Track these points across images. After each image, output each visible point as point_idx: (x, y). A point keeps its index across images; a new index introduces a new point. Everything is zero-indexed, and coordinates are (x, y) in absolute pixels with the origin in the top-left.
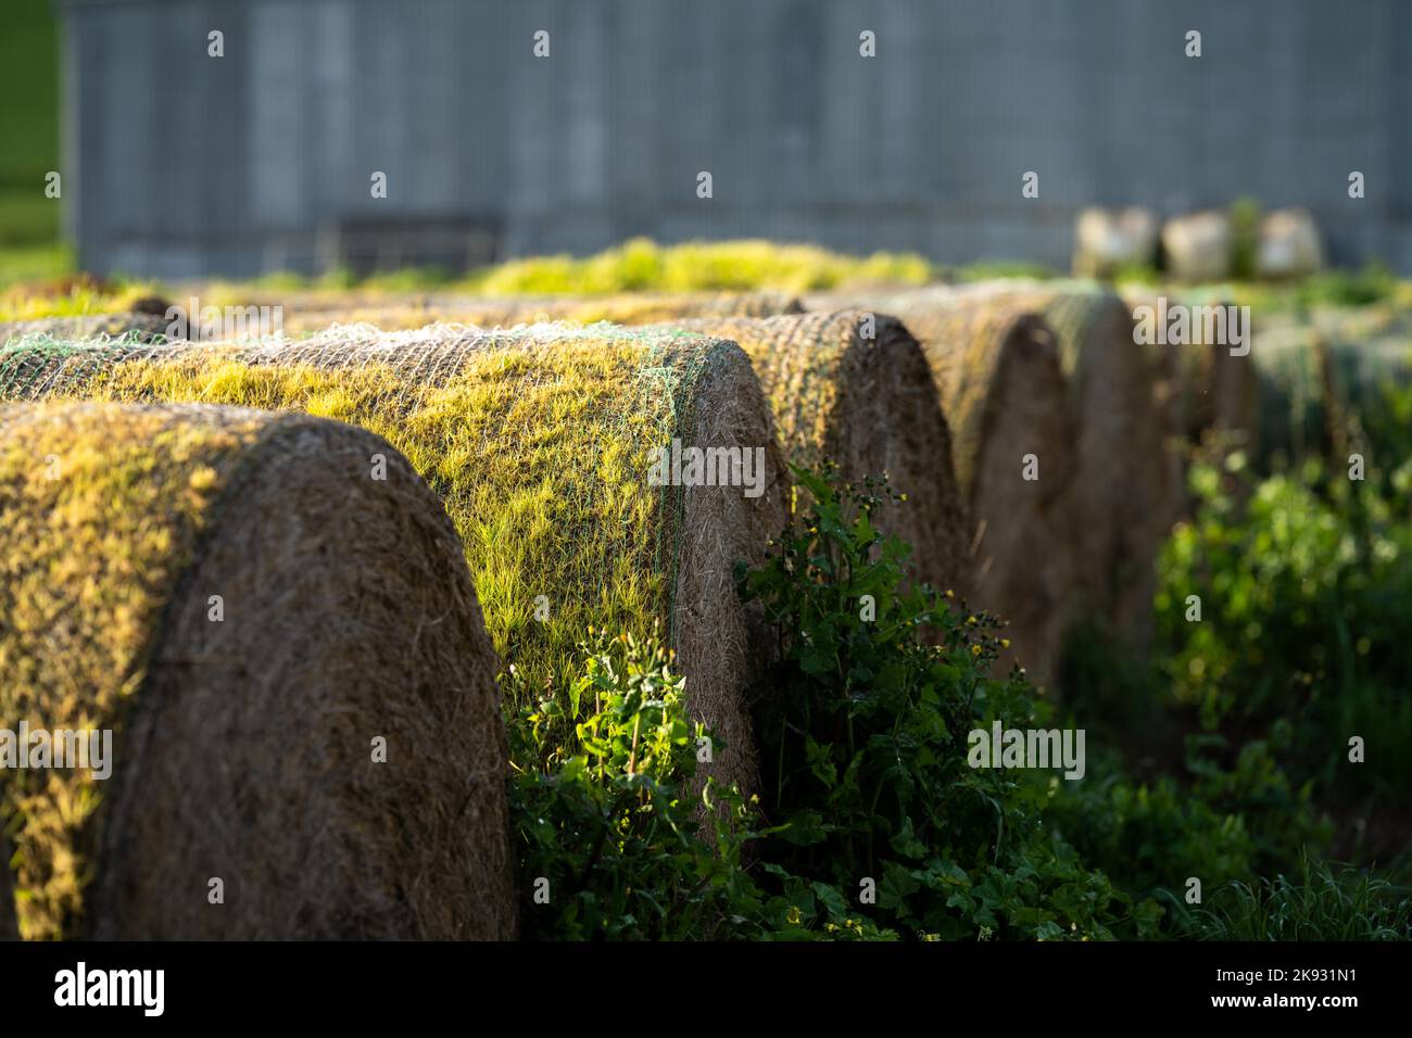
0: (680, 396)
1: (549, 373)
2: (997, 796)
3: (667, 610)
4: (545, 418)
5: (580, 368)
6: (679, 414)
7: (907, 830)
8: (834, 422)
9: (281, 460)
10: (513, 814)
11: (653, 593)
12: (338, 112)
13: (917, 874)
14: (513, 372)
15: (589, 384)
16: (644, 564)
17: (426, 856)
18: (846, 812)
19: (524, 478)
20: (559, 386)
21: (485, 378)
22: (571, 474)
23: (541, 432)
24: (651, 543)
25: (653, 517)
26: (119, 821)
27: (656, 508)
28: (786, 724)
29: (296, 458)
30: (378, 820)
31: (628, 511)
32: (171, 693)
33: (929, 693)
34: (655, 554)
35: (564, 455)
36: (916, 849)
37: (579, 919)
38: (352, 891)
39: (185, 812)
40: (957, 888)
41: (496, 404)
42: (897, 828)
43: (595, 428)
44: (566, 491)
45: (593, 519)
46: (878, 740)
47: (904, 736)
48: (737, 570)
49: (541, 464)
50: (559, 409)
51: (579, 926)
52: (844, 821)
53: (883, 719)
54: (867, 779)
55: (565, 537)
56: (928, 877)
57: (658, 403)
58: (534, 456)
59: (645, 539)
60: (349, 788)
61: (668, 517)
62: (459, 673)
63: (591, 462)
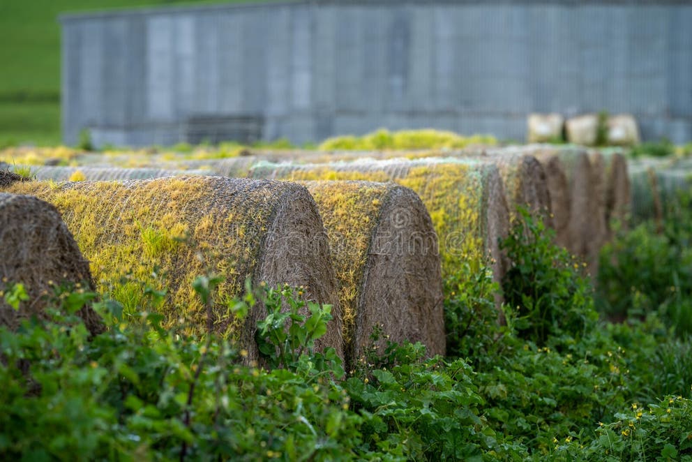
0: (483, 182)
1: (438, 174)
2: (584, 314)
3: (484, 250)
4: (439, 188)
5: (449, 172)
6: (484, 187)
7: (556, 324)
8: (519, 192)
9: (394, 197)
10: (445, 311)
11: (479, 244)
12: (188, 68)
13: (559, 339)
14: (426, 174)
15: (452, 178)
16: (476, 236)
17: (426, 321)
18: (535, 319)
19: (434, 208)
20: (442, 178)
21: (417, 176)
22: (450, 206)
23: (438, 193)
24: (477, 229)
25: (477, 220)
26: (362, 300)
27: (478, 217)
28: (514, 290)
29: (397, 197)
30: (415, 308)
31: (470, 217)
32: (373, 263)
33: (561, 280)
34: (479, 232)
35: (447, 200)
36: (558, 331)
37: (466, 344)
38: (411, 327)
39: (376, 298)
40: (572, 343)
41: (422, 184)
42: (552, 324)
43: (456, 191)
44: (448, 212)
45: (458, 221)
46: (546, 295)
47: (554, 294)
48: (499, 240)
49: (439, 203)
50: (443, 185)
51: (466, 346)
52: (534, 322)
53: (545, 289)
54: (542, 308)
55: (449, 227)
56: (563, 341)
57: (476, 184)
58: (437, 201)
59: (475, 227)
60: (409, 297)
61: (482, 220)
62: (432, 265)
63: (456, 203)
